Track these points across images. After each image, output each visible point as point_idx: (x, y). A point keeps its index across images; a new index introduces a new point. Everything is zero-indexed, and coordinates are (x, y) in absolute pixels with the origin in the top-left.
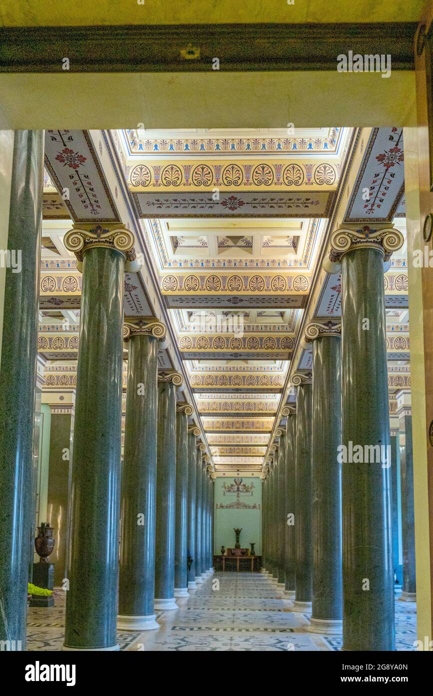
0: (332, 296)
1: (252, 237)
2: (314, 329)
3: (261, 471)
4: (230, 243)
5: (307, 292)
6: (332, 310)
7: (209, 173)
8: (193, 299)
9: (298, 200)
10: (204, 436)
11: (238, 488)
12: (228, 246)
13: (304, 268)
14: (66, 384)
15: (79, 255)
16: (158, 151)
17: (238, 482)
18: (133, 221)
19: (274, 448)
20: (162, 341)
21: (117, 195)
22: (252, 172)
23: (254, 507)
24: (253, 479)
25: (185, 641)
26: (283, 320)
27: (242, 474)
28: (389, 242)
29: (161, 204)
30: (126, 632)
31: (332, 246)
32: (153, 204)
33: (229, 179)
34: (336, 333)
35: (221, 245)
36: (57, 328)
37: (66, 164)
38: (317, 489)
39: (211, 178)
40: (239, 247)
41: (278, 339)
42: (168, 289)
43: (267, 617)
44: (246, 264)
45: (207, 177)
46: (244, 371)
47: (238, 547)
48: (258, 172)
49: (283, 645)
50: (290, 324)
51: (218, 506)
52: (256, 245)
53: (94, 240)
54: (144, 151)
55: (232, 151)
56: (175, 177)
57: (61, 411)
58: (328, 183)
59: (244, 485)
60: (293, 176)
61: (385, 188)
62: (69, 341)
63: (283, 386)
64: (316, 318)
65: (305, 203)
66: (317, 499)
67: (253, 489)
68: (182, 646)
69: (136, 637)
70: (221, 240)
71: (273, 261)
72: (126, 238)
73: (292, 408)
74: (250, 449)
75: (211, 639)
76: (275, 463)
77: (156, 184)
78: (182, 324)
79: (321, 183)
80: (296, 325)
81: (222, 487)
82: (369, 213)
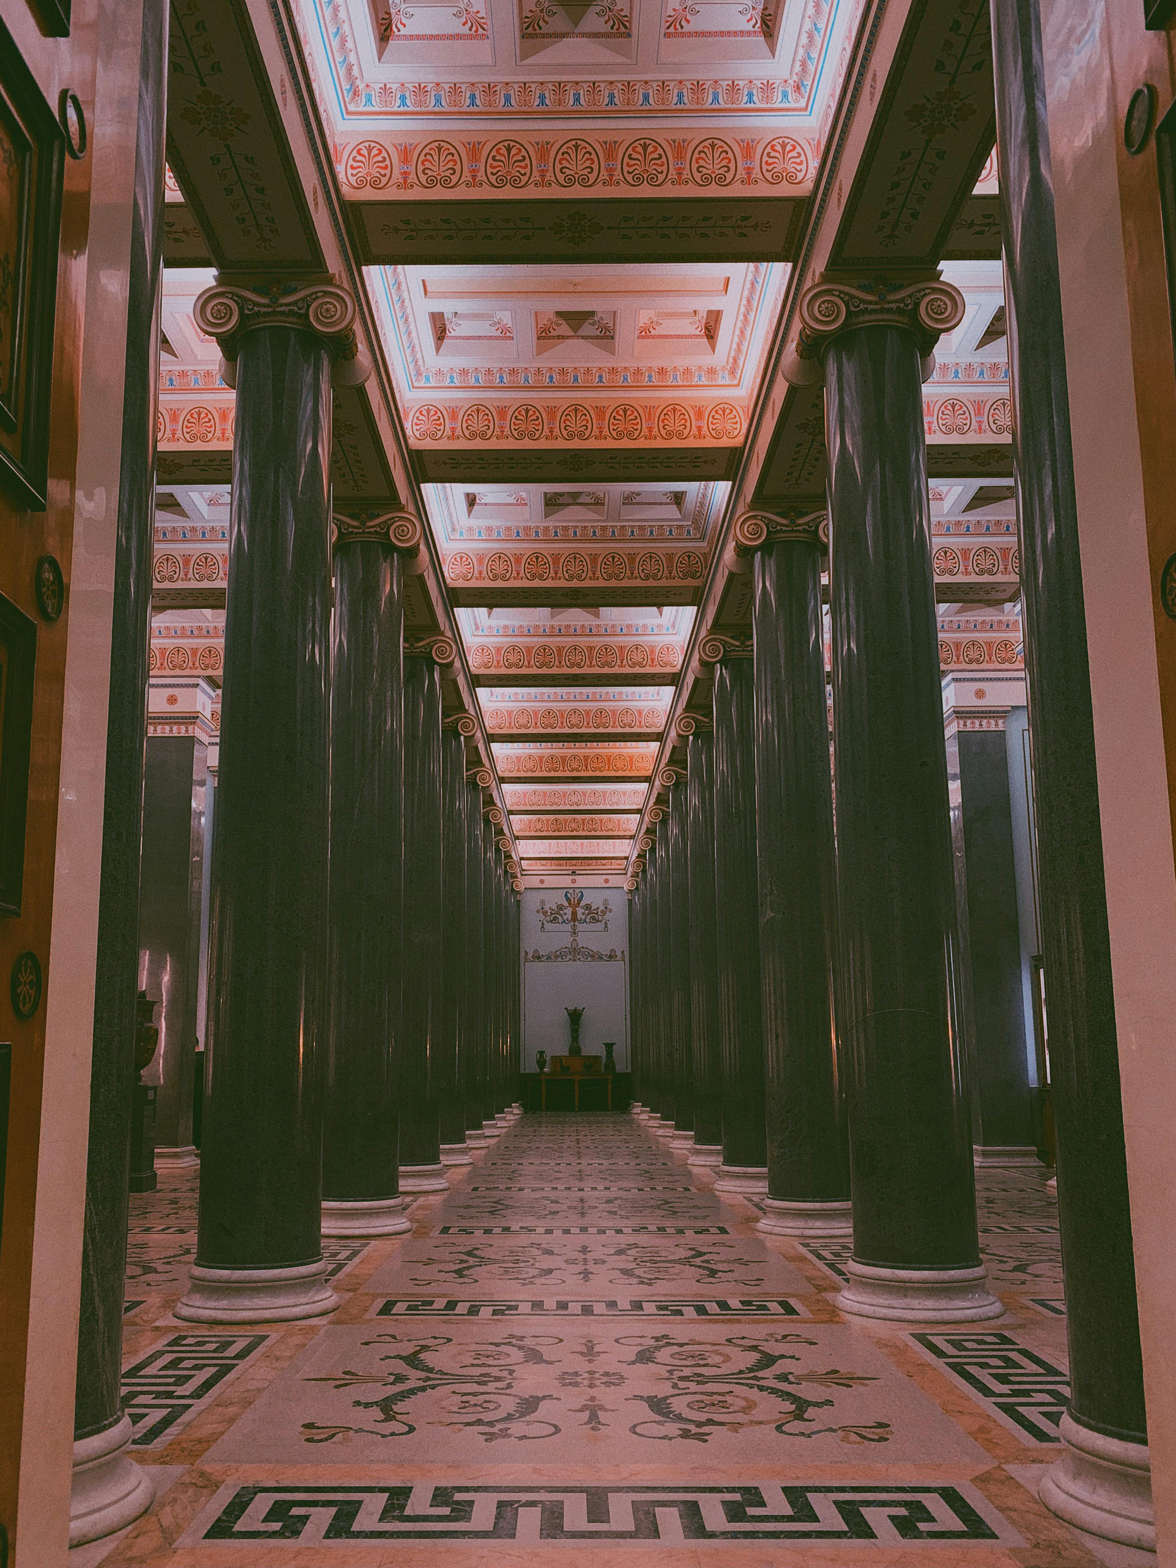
0: (798, 445)
1: (615, 312)
2: (756, 524)
3: (625, 874)
4: (564, 329)
5: (738, 441)
6: (799, 478)
7: (524, 158)
8: (482, 459)
9: (724, 219)
10: (499, 789)
11: (574, 914)
12: (559, 337)
13: (732, 386)
14: (181, 668)
15: (228, 344)
16: (408, 109)
17: (574, 898)
18: (350, 270)
19: (657, 815)
20: (411, 558)
21: (316, 204)
22: (620, 156)
23: (611, 957)
24: (608, 892)
25: (476, 1256)
26: (680, 512)
27: (582, 881)
28: (932, 310)
29: (413, 230)
30: (333, 1240)
31: (805, 322)
32: (396, 230)
33: (568, 172)
34: (805, 535)
35: (544, 334)
36: (165, 534)
37: (204, 128)
38: (772, 890)
39: (528, 171)
40: (583, 337)
41: (670, 557)
42: (424, 435)
43: (660, 1203)
44: (601, 377)
45: (520, 167)
46: (591, 634)
47: (575, 1050)
48: (634, 156)
49: (708, 1262)
50: (695, 521)
51: (530, 956)
52: (625, 333)
53: (263, 310)
54: (376, 109)
55: (575, 108)
56: (447, 167)
57: (171, 731)
58: (791, 179)
59: (588, 907)
60: (713, 166)
61: (924, 186)
62: (192, 562)
63: (679, 667)
64: (760, 500)
65: (739, 227)
66: (773, 915)
67: (608, 916)
68: (472, 1267)
69: (359, 1251)
70: (543, 322)
71: (662, 371)
72: (337, 304)
73: (701, 718)
74: (601, 821)
75: (535, 1252)
76: (660, 853)
77: (405, 184)
78: (452, 523)
79: (776, 180)
80: (711, 521)
81: (538, 912)
82: (886, 246)
